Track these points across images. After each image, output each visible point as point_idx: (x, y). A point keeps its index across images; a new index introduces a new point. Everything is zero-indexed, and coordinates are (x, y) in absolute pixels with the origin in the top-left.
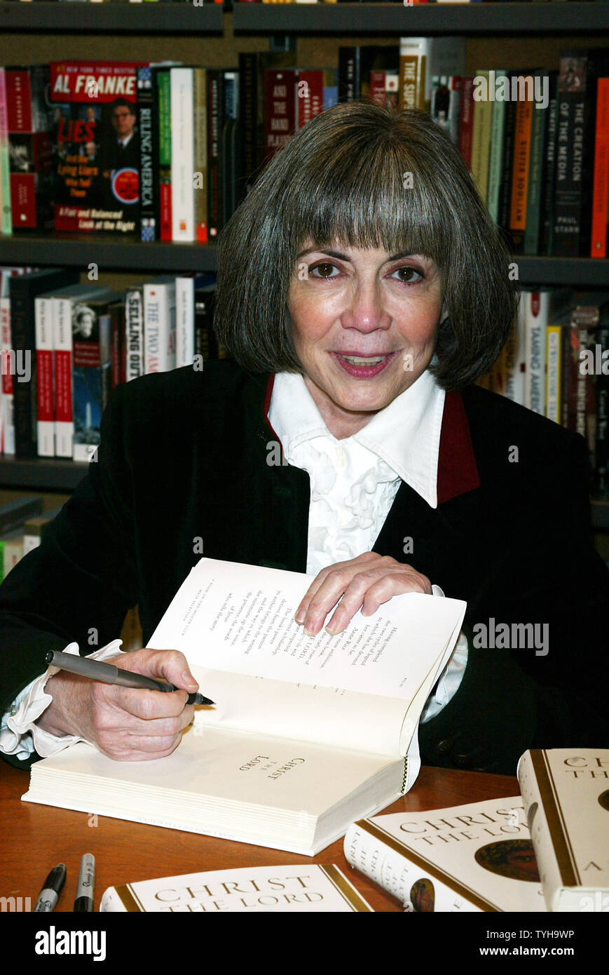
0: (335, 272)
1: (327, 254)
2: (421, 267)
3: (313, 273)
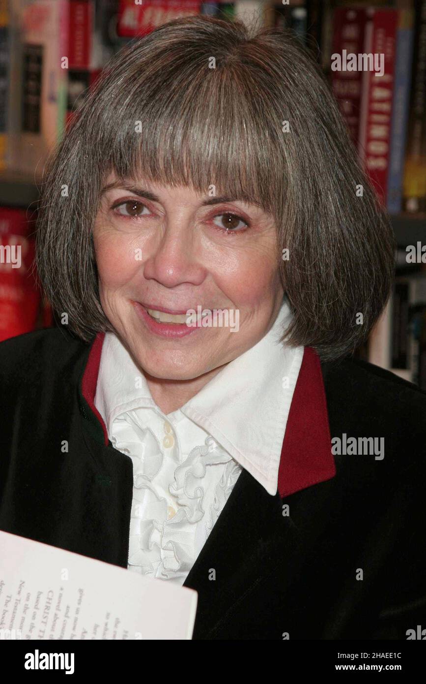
1: (131, 191)
2: (247, 215)
3: (118, 210)
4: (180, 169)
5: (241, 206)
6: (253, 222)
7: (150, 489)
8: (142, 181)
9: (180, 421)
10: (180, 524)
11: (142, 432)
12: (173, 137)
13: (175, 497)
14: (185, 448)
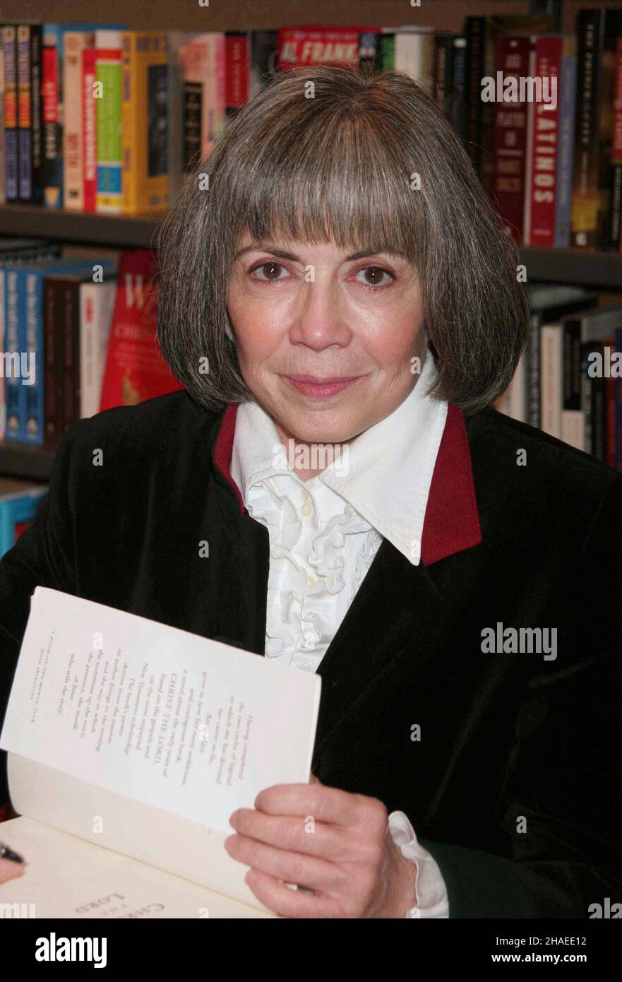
0: (284, 273)
1: (270, 252)
2: (392, 267)
3: (255, 275)
4: (320, 224)
5: (386, 259)
6: (398, 274)
7: (288, 558)
8: (281, 242)
9: (318, 489)
10: (319, 595)
11: (279, 500)
12: (311, 193)
13: (315, 567)
14: (324, 517)
